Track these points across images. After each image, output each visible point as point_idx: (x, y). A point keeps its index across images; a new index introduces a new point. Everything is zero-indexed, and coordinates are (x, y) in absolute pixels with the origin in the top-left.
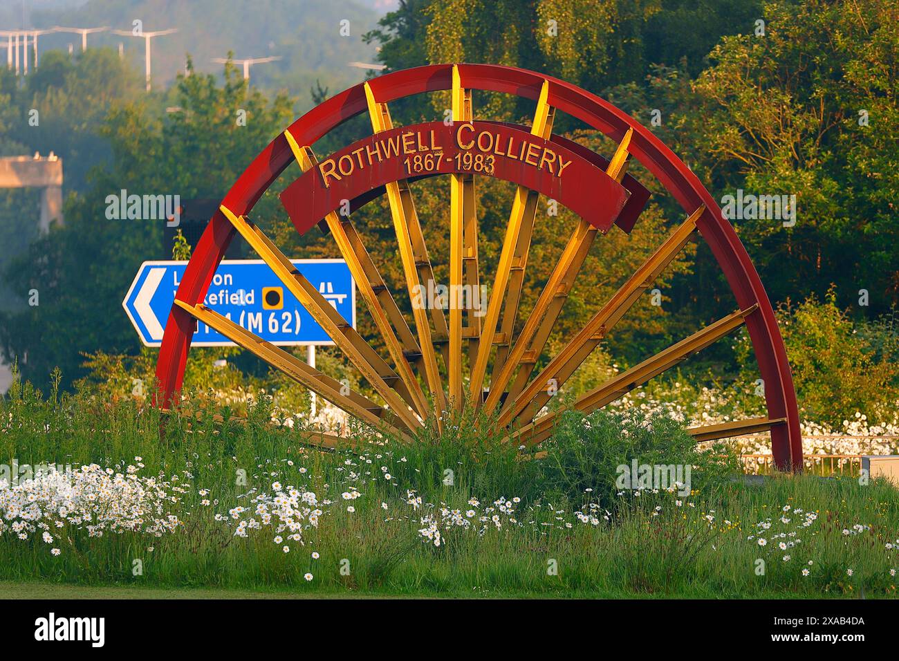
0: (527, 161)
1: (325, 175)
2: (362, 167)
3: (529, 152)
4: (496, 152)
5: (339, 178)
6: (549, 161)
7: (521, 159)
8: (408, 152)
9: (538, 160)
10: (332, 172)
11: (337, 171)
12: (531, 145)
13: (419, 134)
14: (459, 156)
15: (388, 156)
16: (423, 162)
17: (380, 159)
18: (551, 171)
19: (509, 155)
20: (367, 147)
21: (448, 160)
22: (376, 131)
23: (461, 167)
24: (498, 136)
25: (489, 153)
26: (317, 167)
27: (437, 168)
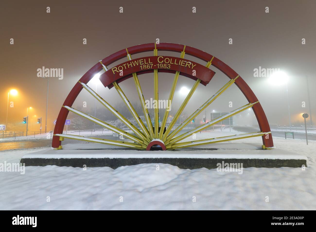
1: (113, 71)
2: (126, 69)
4: (171, 63)
5: (118, 72)
6: (189, 65)
7: (179, 64)
8: (141, 64)
9: (185, 65)
10: (116, 70)
12: (182, 61)
13: (145, 59)
15: (135, 66)
16: (146, 66)
17: (132, 66)
19: (175, 64)
20: (128, 64)
21: (155, 66)
22: (130, 60)
23: (159, 67)
24: (171, 59)
25: (168, 64)
26: (111, 69)
27: (151, 68)
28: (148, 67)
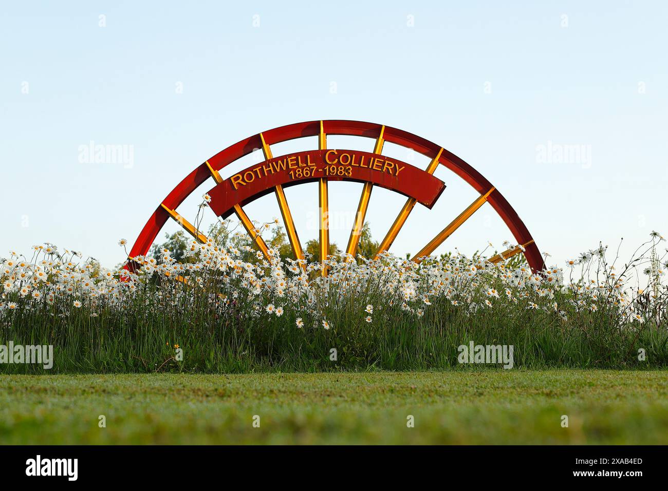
0: (374, 168)
1: (235, 183)
2: (260, 177)
3: (375, 163)
4: (353, 164)
5: (244, 184)
7: (370, 167)
9: (382, 167)
10: (239, 181)
11: (243, 180)
12: (376, 159)
13: (299, 157)
14: (327, 168)
15: (278, 170)
16: (302, 172)
17: (273, 172)
18: (391, 172)
19: (362, 165)
20: (264, 166)
21: (319, 170)
22: (268, 158)
23: (329, 174)
24: (354, 156)
25: (347, 165)
26: (229, 179)
27: (313, 175)
28: (307, 174)
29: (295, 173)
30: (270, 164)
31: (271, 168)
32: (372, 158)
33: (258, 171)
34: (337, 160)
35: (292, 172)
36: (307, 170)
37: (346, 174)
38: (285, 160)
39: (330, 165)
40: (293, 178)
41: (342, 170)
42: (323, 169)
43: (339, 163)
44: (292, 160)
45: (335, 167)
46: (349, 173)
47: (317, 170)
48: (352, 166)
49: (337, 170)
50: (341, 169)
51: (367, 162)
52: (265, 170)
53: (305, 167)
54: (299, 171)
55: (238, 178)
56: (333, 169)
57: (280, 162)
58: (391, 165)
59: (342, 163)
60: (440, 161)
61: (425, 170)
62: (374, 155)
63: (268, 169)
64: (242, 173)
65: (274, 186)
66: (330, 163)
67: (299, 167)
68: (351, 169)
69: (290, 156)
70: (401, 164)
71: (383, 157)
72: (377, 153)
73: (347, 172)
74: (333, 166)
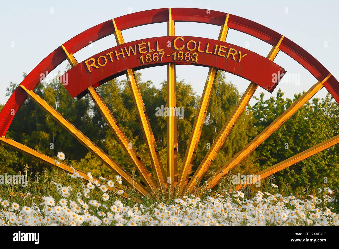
0: (219, 54)
1: (89, 67)
2: (112, 61)
3: (220, 50)
4: (199, 51)
5: (98, 67)
6: (233, 54)
7: (215, 53)
8: (142, 53)
9: (226, 54)
10: (93, 65)
11: (96, 64)
12: (221, 46)
13: (149, 43)
14: (175, 53)
15: (129, 55)
16: (152, 57)
17: (124, 57)
18: (234, 59)
19: (207, 52)
20: (116, 51)
21: (168, 56)
22: (120, 43)
23: (177, 59)
24: (200, 42)
25: (194, 51)
26: (84, 62)
27: (161, 60)
28: (156, 59)
29: (145, 58)
30: (122, 49)
31: (123, 53)
32: (217, 45)
33: (111, 56)
34: (184, 46)
35: (142, 57)
36: (156, 55)
37: (193, 60)
38: (136, 45)
39: (178, 51)
40: (143, 63)
41: (189, 56)
42: (171, 55)
43: (186, 50)
44: (142, 46)
45: (182, 53)
46: (195, 59)
47: (165, 56)
48: (198, 52)
49: (184, 56)
50: (188, 54)
51: (212, 49)
52: (117, 55)
53: (154, 52)
54: (148, 56)
55: (92, 62)
56: (181, 54)
57: (131, 47)
58: (234, 52)
59: (189, 49)
60: (281, 49)
61: (266, 57)
62: (219, 42)
63: (120, 54)
64: (96, 57)
65: (125, 69)
66: (177, 49)
67: (148, 52)
68: (197, 55)
69: (140, 41)
70: (244, 51)
71: (227, 45)
72: (221, 40)
73: (193, 57)
74: (180, 52)
